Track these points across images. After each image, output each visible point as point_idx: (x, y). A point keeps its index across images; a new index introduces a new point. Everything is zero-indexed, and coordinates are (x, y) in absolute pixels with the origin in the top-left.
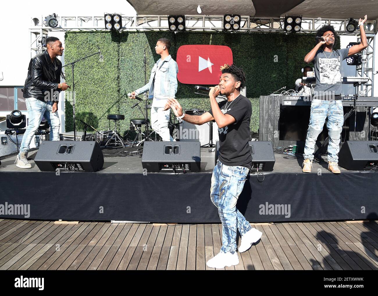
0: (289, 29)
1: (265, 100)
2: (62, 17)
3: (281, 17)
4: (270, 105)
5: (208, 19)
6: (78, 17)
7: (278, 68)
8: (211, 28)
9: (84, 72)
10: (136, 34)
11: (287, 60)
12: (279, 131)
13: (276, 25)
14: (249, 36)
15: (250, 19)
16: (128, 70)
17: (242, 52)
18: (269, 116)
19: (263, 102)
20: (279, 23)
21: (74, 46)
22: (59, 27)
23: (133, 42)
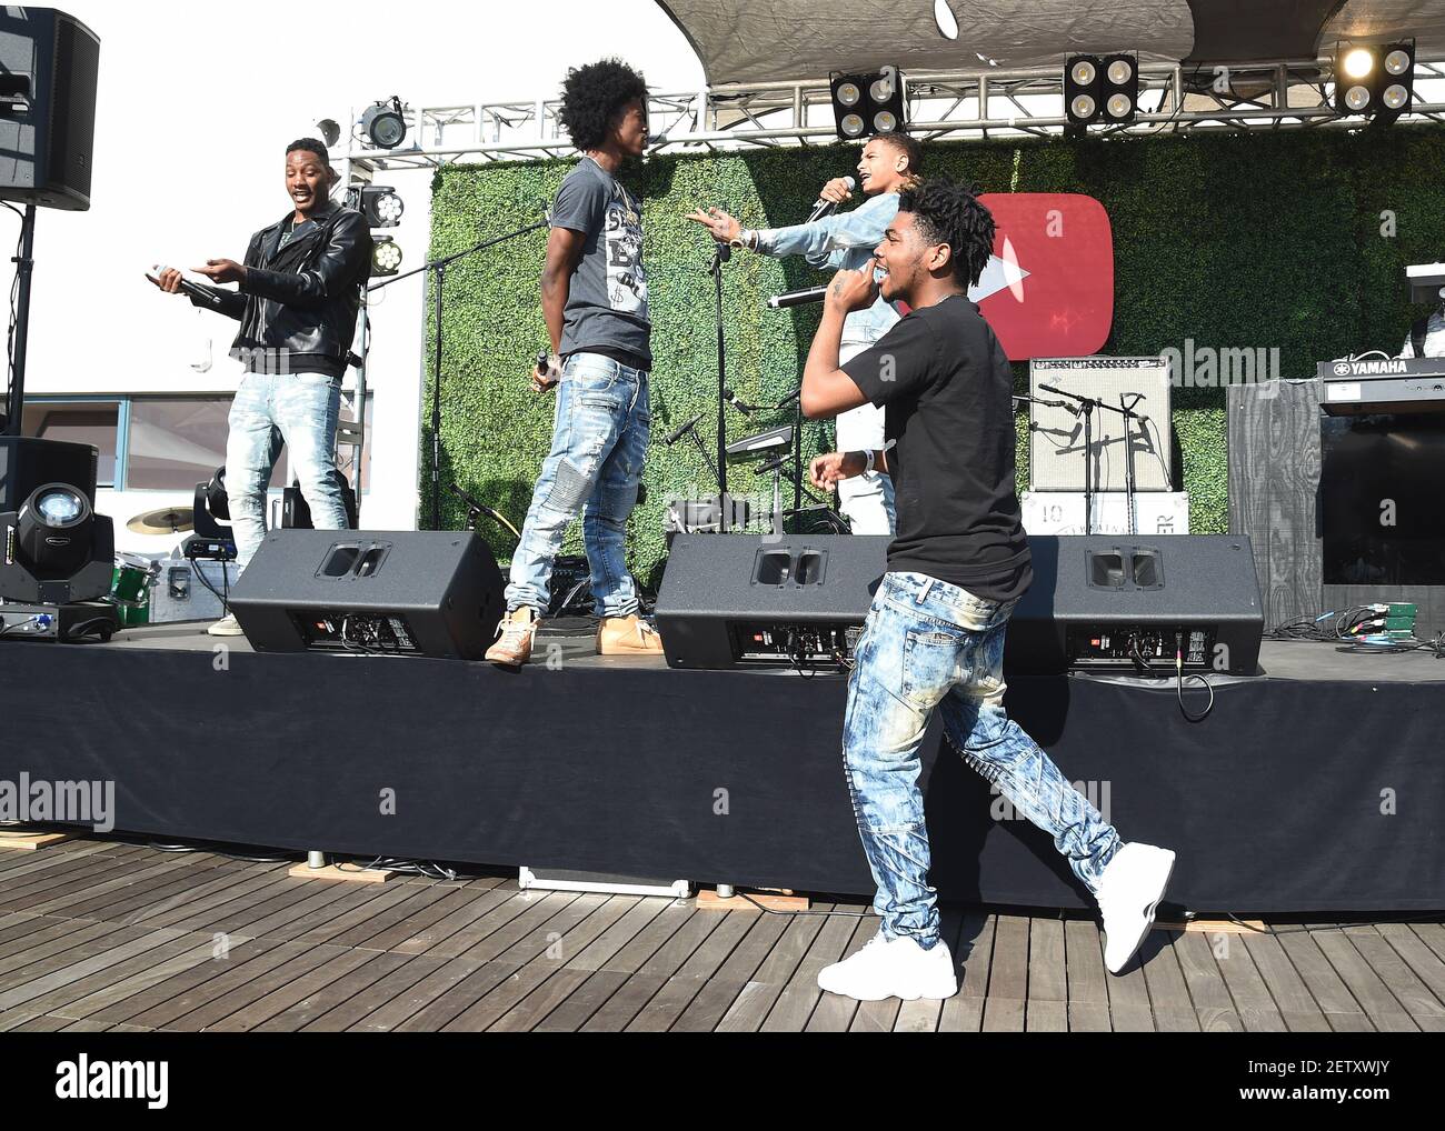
0: (1357, 102)
1: (1249, 404)
2: (424, 111)
3: (1319, 59)
4: (1274, 422)
5: (1003, 89)
6: (484, 107)
7: (1319, 280)
8: (1012, 123)
9: (501, 322)
10: (707, 163)
11: (1361, 245)
12: (1321, 540)
13: (1303, 96)
14: (1182, 149)
15: (1185, 77)
16: (674, 310)
17: (1153, 216)
18: (1273, 474)
19: (1243, 413)
20: (1317, 86)
21: (466, 221)
22: (412, 146)
23: (694, 196)
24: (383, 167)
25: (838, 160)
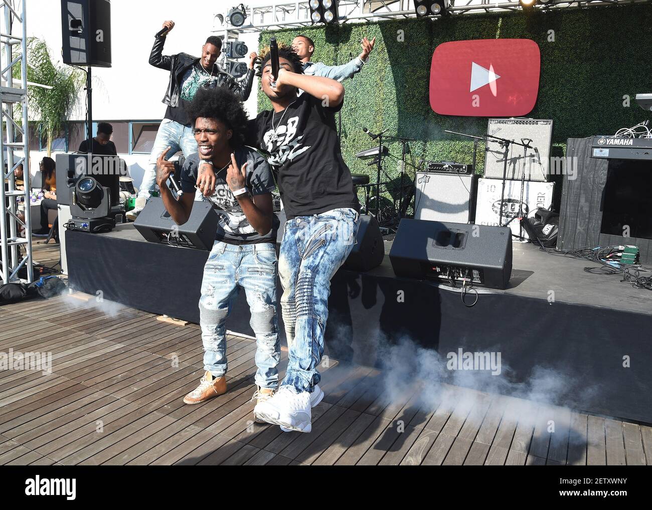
2: (255, 8)
8: (497, 5)
10: (365, 27)
17: (562, 49)
22: (249, 24)
23: (359, 42)
24: (242, 32)
25: (419, 25)
